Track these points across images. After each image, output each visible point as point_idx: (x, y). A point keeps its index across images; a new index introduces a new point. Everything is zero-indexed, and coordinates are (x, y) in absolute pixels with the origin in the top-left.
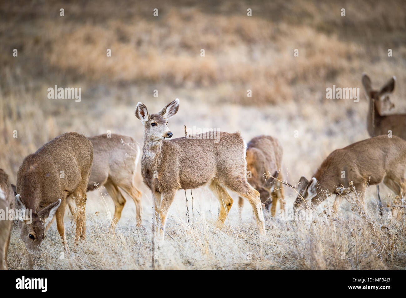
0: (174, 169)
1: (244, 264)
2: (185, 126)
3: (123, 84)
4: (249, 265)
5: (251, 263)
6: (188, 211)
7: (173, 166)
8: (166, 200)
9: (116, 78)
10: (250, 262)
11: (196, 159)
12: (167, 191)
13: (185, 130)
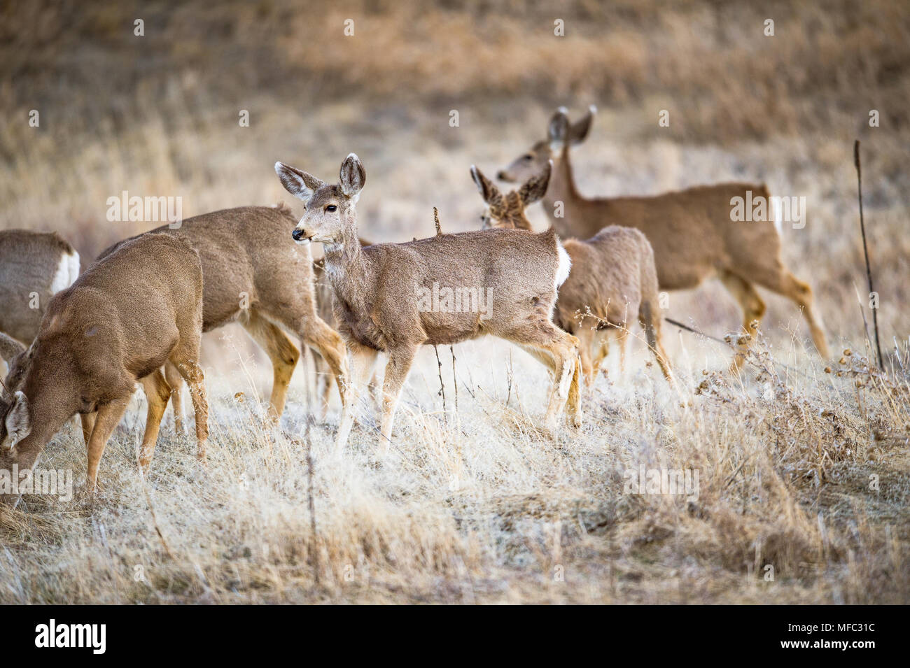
0: (407, 300)
1: (523, 496)
2: (435, 208)
3: (440, 103)
4: (534, 499)
5: (538, 495)
6: (442, 385)
7: (405, 292)
8: (395, 364)
9: (427, 88)
10: (536, 493)
11: (450, 280)
12: (397, 346)
13: (436, 218)
